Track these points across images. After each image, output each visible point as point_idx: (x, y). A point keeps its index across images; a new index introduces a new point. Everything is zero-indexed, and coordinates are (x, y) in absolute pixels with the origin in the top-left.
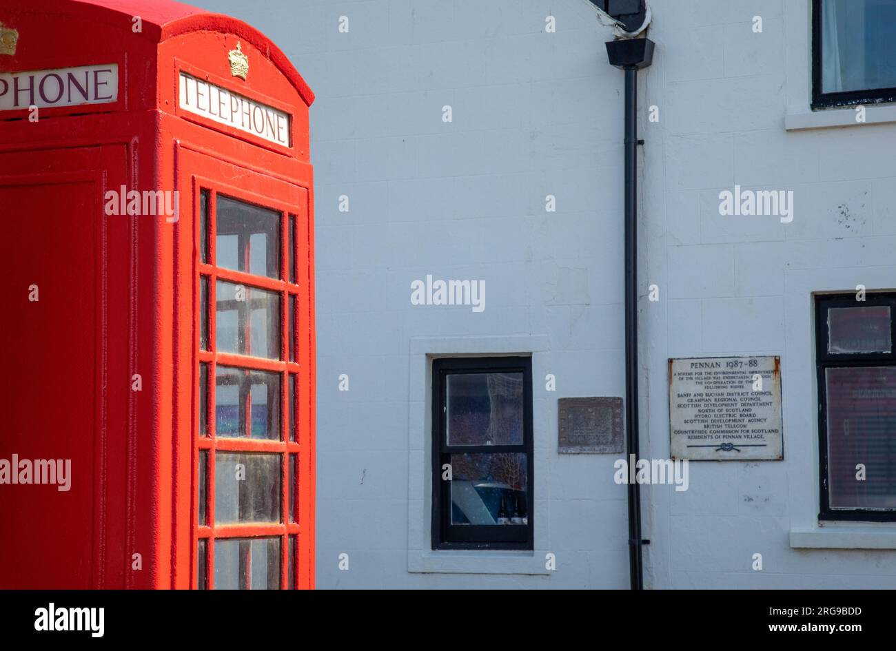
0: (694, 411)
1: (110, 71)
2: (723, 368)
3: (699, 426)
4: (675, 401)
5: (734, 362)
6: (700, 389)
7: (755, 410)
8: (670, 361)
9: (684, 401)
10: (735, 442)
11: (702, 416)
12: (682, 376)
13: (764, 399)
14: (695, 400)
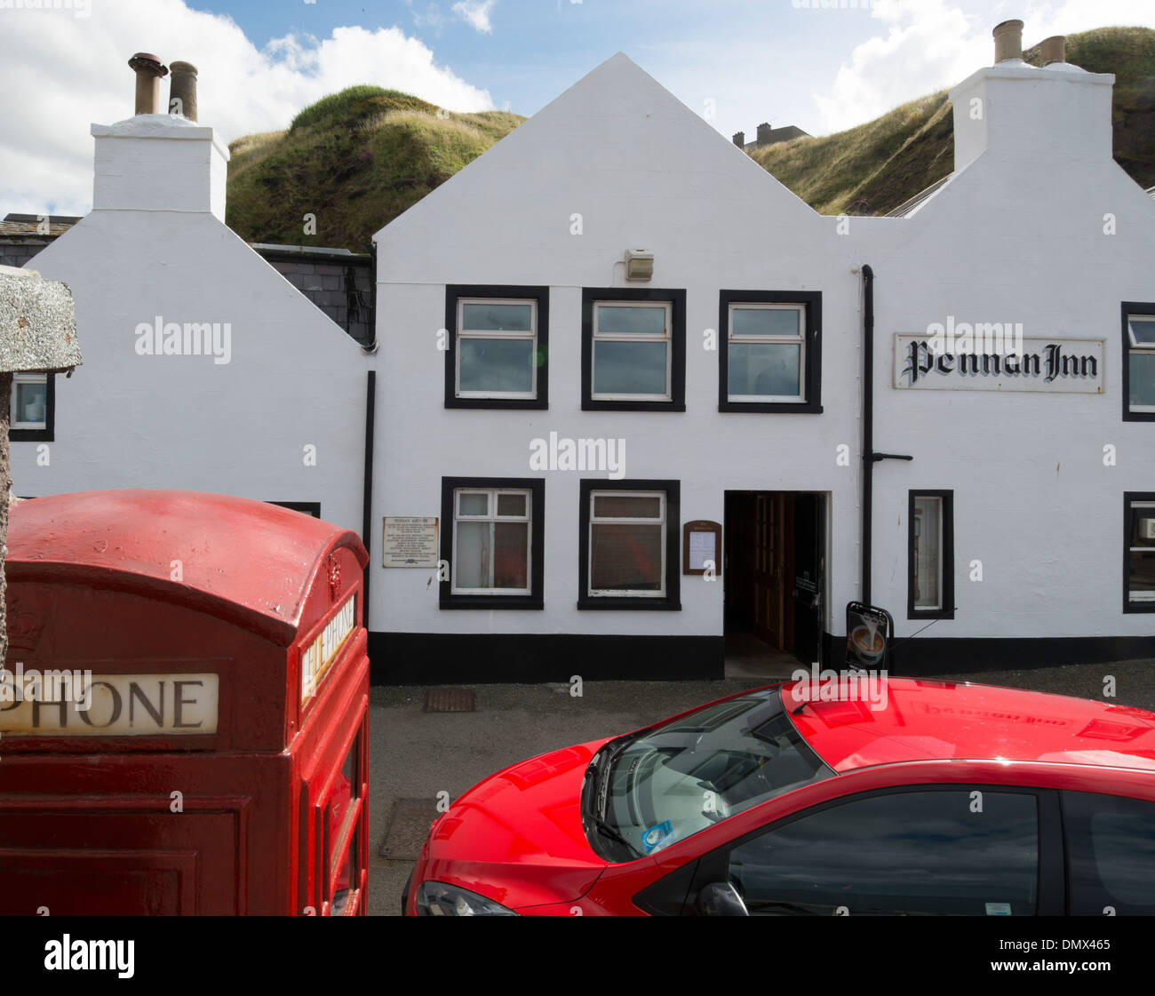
0: (396, 543)
1: (200, 683)
2: (411, 522)
3: (398, 551)
4: (386, 538)
5: (416, 520)
6: (399, 533)
7: (426, 543)
8: (384, 519)
9: (391, 538)
10: (415, 559)
11: (400, 546)
12: (390, 526)
13: (430, 538)
14: (395, 538)
